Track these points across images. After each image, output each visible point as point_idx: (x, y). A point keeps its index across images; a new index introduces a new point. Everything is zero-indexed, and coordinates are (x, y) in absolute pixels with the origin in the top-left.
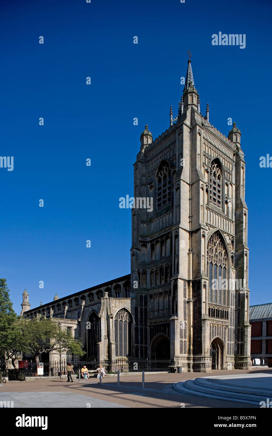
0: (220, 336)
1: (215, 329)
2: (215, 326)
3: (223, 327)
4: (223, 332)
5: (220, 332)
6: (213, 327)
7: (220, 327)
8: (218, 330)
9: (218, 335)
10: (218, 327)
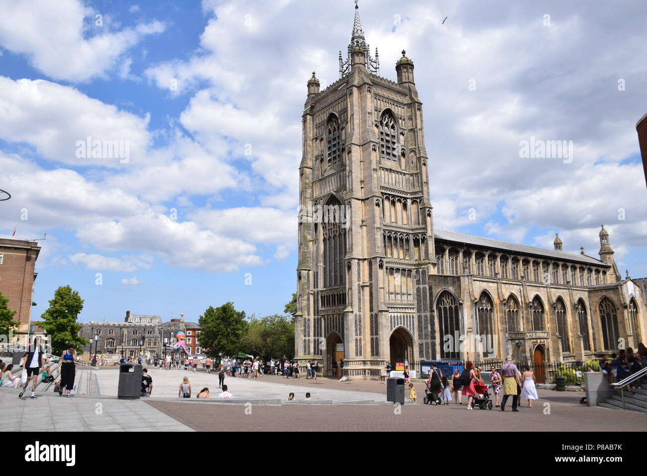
0: (336, 330)
1: (331, 320)
2: (331, 318)
3: (339, 317)
4: (339, 323)
5: (336, 324)
6: (328, 318)
7: (336, 317)
8: (333, 322)
9: (333, 329)
10: (333, 318)
